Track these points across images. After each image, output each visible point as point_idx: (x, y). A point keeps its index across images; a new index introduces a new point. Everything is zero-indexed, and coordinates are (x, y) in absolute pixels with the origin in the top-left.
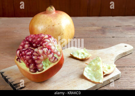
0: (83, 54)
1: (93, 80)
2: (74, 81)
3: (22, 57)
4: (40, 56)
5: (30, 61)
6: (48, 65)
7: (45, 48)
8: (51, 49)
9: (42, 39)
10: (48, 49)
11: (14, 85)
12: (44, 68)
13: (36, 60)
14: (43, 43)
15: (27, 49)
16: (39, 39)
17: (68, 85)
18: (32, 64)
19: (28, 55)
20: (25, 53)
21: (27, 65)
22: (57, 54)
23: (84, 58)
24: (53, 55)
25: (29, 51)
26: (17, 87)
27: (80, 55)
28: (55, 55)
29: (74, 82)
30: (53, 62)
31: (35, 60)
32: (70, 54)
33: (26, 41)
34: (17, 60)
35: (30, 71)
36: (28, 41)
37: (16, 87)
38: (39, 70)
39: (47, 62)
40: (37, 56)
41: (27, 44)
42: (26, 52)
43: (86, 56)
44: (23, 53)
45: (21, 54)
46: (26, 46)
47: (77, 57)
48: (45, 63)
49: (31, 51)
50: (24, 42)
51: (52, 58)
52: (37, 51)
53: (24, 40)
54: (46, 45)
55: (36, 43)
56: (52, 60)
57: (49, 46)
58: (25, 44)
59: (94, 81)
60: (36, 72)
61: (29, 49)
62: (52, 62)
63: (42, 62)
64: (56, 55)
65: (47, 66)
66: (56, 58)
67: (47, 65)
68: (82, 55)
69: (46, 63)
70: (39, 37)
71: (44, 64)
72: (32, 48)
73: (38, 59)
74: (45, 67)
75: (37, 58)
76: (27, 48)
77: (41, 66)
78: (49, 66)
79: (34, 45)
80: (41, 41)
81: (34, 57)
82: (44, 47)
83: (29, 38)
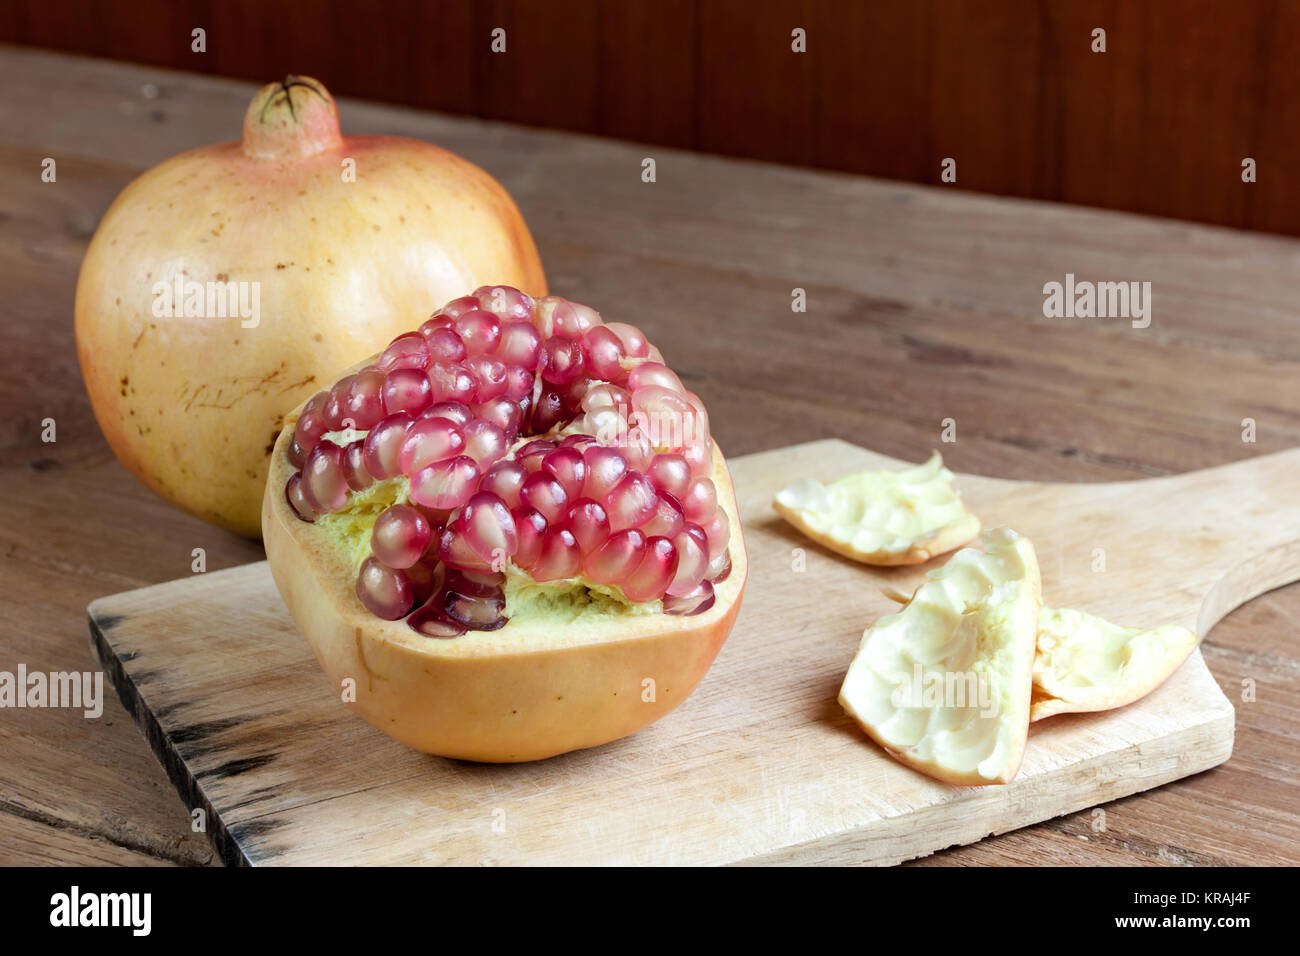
0: (907, 506)
1: (918, 756)
2: (744, 746)
11: (179, 736)
17: (676, 777)
26: (203, 752)
29: (741, 757)
37: (188, 758)
43: (925, 527)
59: (933, 765)
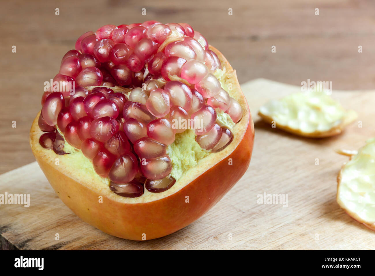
0: (317, 109)
3: (73, 129)
4: (156, 122)
5: (114, 146)
6: (193, 160)
7: (179, 83)
8: (202, 91)
9: (158, 47)
10: (193, 91)
12: (175, 173)
13: (143, 139)
14: (165, 63)
15: (95, 93)
16: (144, 48)
18: (126, 160)
19: (105, 120)
20: (86, 108)
21: (101, 162)
22: (226, 112)
23: (322, 128)
24: (214, 116)
25: (107, 101)
27: (301, 115)
28: (223, 118)
30: (213, 148)
31: (138, 141)
32: (260, 114)
33: (81, 57)
34: (42, 141)
35: (113, 190)
36: (90, 54)
38: (155, 184)
39: (190, 149)
40: (147, 124)
41: (92, 69)
42: (92, 104)
43: (330, 120)
44: (79, 108)
45: (67, 116)
46: (88, 78)
47: (292, 125)
48: (179, 153)
49: (116, 100)
50: (75, 61)
51: (209, 129)
52: (144, 102)
53: (74, 52)
54: (179, 74)
55: (133, 62)
56: (210, 139)
57: (194, 77)
58: (79, 71)
60: (139, 193)
61: (104, 92)
62: (208, 148)
63: (169, 151)
64: (225, 115)
65: (189, 167)
66: (223, 129)
67: (187, 163)
68: (313, 117)
69: (182, 153)
70: (143, 38)
71: (174, 159)
72: (116, 89)
73: (150, 137)
74: (180, 171)
75: (149, 133)
76: (91, 88)
77: (161, 165)
78: (197, 166)
79: (121, 73)
80: (154, 53)
81: (132, 128)
82: (170, 83)
83: (96, 45)
